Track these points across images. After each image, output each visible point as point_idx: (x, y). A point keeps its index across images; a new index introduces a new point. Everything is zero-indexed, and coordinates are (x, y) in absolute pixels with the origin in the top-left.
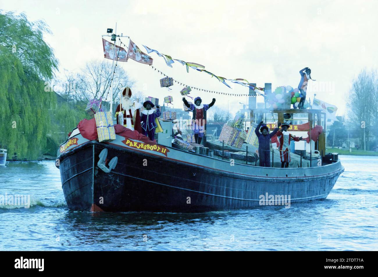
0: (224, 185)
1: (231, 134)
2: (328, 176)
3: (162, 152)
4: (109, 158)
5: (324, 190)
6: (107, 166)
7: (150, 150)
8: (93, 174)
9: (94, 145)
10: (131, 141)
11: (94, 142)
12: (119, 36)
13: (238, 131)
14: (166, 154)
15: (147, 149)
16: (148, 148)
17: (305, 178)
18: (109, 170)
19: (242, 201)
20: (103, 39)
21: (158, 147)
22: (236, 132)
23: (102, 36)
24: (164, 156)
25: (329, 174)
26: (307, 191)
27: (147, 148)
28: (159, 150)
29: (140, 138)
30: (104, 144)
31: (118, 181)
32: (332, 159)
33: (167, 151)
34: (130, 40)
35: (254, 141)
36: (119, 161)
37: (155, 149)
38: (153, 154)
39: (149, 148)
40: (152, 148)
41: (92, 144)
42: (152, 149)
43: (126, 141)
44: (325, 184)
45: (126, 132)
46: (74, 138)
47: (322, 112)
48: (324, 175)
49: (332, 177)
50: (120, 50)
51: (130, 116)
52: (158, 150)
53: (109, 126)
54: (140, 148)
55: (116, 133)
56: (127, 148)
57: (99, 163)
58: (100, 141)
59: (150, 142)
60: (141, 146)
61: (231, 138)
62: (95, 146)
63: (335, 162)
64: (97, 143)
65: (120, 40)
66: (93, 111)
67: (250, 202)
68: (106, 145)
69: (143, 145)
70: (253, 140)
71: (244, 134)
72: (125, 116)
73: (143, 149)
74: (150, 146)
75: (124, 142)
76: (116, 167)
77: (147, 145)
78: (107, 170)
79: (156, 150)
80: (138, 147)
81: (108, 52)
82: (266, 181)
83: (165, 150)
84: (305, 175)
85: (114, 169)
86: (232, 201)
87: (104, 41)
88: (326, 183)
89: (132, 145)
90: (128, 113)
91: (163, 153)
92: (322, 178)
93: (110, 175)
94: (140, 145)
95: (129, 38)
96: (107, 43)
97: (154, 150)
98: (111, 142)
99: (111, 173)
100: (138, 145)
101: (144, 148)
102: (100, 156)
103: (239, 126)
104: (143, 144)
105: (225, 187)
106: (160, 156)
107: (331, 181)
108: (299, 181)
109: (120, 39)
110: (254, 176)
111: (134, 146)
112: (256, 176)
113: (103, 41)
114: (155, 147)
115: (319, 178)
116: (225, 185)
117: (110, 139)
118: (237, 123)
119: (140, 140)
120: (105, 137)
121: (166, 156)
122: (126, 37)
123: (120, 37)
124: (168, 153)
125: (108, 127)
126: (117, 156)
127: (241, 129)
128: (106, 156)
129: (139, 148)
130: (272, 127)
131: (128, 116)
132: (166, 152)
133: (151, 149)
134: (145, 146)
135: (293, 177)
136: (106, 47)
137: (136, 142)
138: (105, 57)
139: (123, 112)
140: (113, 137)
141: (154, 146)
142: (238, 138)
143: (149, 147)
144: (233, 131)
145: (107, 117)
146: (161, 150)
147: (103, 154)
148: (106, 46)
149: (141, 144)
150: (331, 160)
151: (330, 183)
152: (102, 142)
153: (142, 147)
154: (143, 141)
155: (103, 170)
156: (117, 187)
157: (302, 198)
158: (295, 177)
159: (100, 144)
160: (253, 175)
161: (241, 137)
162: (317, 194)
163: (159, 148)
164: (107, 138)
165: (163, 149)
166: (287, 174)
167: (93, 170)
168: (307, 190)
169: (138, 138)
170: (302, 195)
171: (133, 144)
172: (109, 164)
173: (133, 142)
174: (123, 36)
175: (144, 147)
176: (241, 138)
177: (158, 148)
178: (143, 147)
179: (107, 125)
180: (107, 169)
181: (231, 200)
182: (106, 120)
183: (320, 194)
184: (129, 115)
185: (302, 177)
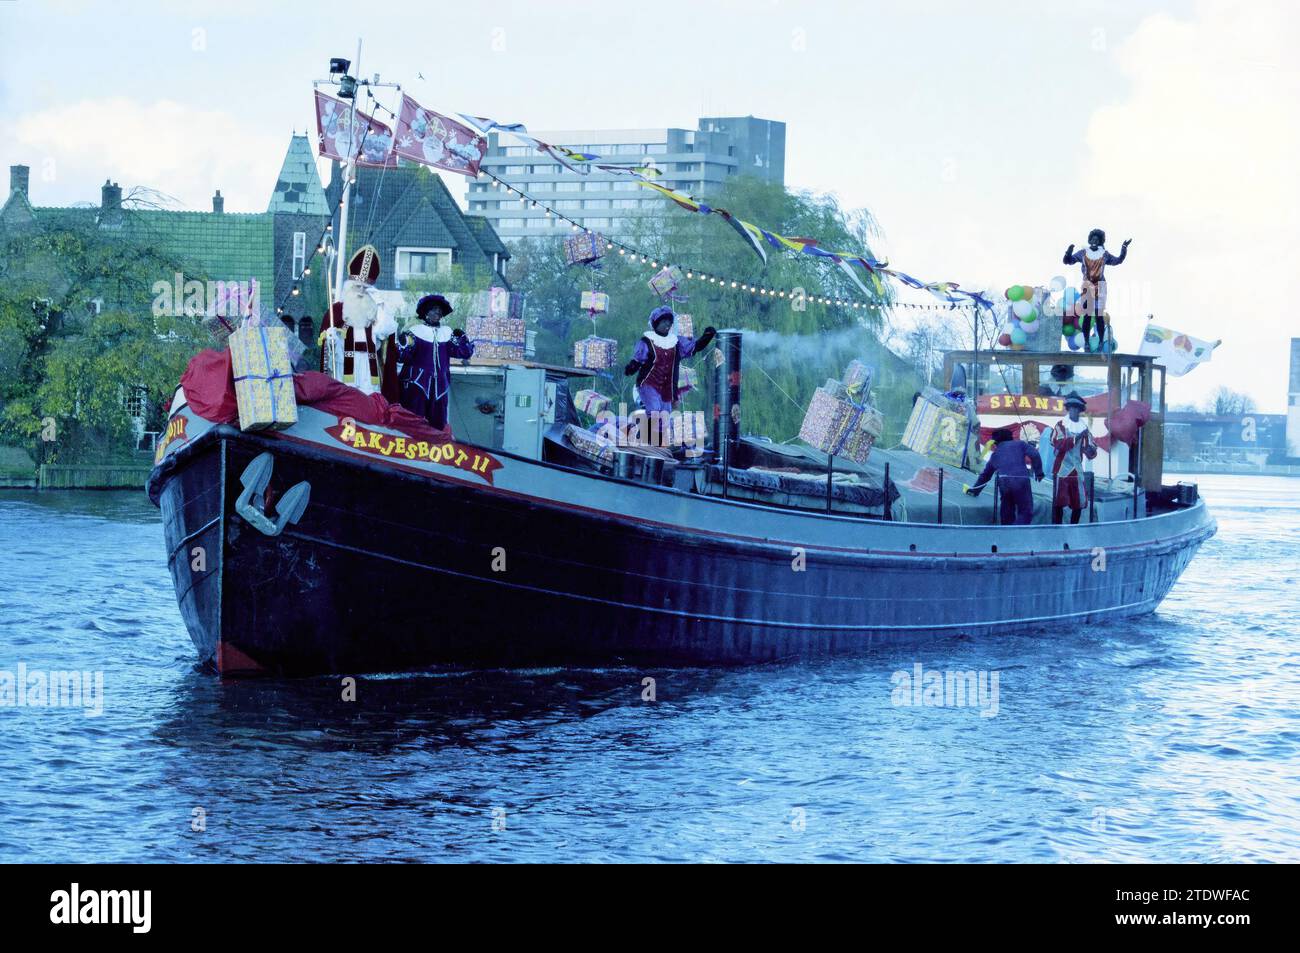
0: (724, 581)
1: (833, 419)
2: (1152, 551)
3: (475, 467)
4: (278, 486)
5: (1141, 590)
6: (271, 512)
7: (429, 460)
8: (222, 538)
9: (224, 442)
10: (359, 429)
11: (224, 430)
12: (366, 83)
13: (855, 409)
14: (488, 475)
15: (417, 458)
16: (421, 454)
17: (1062, 556)
18: (274, 526)
19: (805, 632)
20: (316, 92)
21: (460, 452)
22: (848, 414)
23: (316, 85)
24: (483, 481)
25: (1157, 543)
26: (1075, 595)
27: (417, 452)
28: (463, 462)
29: (392, 420)
30: (259, 438)
31: (311, 563)
32: (1179, 498)
33: (495, 465)
34: (404, 95)
35: (925, 443)
36: (314, 496)
37: (447, 457)
38: (439, 475)
39: (426, 454)
40: (436, 452)
41: (220, 436)
42: (437, 459)
43: (341, 428)
44: (1143, 574)
45: (342, 398)
46: (179, 418)
47: (1155, 362)
48: (1138, 546)
49: (1168, 551)
50: (370, 129)
51: (367, 346)
52: (458, 462)
53: (276, 376)
54: (393, 454)
55: (300, 401)
56: (349, 453)
57: (241, 504)
58: (242, 429)
59: (428, 432)
60: (395, 448)
61: (834, 428)
62: (227, 443)
63: (1187, 506)
64: (236, 433)
65: (370, 95)
66: (226, 324)
67: (838, 633)
68: (268, 443)
69: (403, 446)
70: (925, 439)
71: (874, 420)
72: (349, 344)
73: (402, 456)
74: (430, 448)
75: (335, 431)
76: (303, 519)
77: (420, 444)
78: (270, 528)
79: (451, 462)
80: (383, 450)
81: (333, 137)
82: (904, 566)
83: (487, 461)
84: (1066, 546)
85: (296, 523)
86: (763, 633)
87: (320, 100)
88: (1147, 570)
89: (364, 444)
90: (360, 336)
91: (478, 472)
92: (1129, 554)
93: (282, 546)
94: (391, 444)
95: (399, 89)
96: (329, 108)
97: (443, 461)
98: (285, 432)
99: (285, 536)
100: (384, 442)
101: (407, 454)
102: (243, 479)
103: (859, 393)
104: (403, 440)
105: (731, 588)
106: (464, 481)
107: (1164, 563)
108: (1042, 566)
109: (372, 92)
110: (858, 551)
111: (371, 445)
112: (867, 552)
113: (317, 98)
114: (447, 451)
115: (1118, 555)
116: (732, 579)
117: (275, 422)
118: (854, 388)
119: (392, 426)
120: (256, 413)
121: (487, 484)
122: (390, 85)
123: (373, 89)
124: (496, 473)
125: (270, 379)
126: (307, 480)
127: (865, 405)
128: (267, 478)
129: (388, 453)
130: (1004, 403)
131: (361, 347)
132: (490, 468)
133: (431, 457)
134: (411, 446)
135: (1017, 554)
136: (325, 121)
137: (378, 433)
138: (321, 154)
139: (344, 331)
140: (288, 412)
141: (444, 447)
142: (854, 431)
143: (427, 450)
144: (841, 409)
145: (268, 344)
146: (472, 460)
147: (257, 472)
148: (327, 115)
149: (397, 440)
150: (1176, 500)
151: (1163, 569)
152: (247, 432)
153: (398, 451)
154: (404, 432)
155: (255, 525)
156: (308, 587)
157: (1054, 614)
158: (1026, 554)
159: (246, 436)
160: (853, 548)
161: (865, 428)
162: (1110, 603)
163: (463, 456)
164: (265, 417)
165: (478, 458)
166: (995, 544)
167: (222, 526)
168: (1072, 591)
169: (385, 420)
170: (1054, 606)
171: (368, 440)
172: (279, 507)
173: (367, 435)
174: (380, 82)
175: (407, 450)
176: (865, 432)
177: (457, 456)
178: (403, 451)
179: (265, 373)
180: (268, 522)
181: (756, 630)
182: (263, 357)
183: (1122, 604)
184: (364, 343)
185: (1057, 553)
